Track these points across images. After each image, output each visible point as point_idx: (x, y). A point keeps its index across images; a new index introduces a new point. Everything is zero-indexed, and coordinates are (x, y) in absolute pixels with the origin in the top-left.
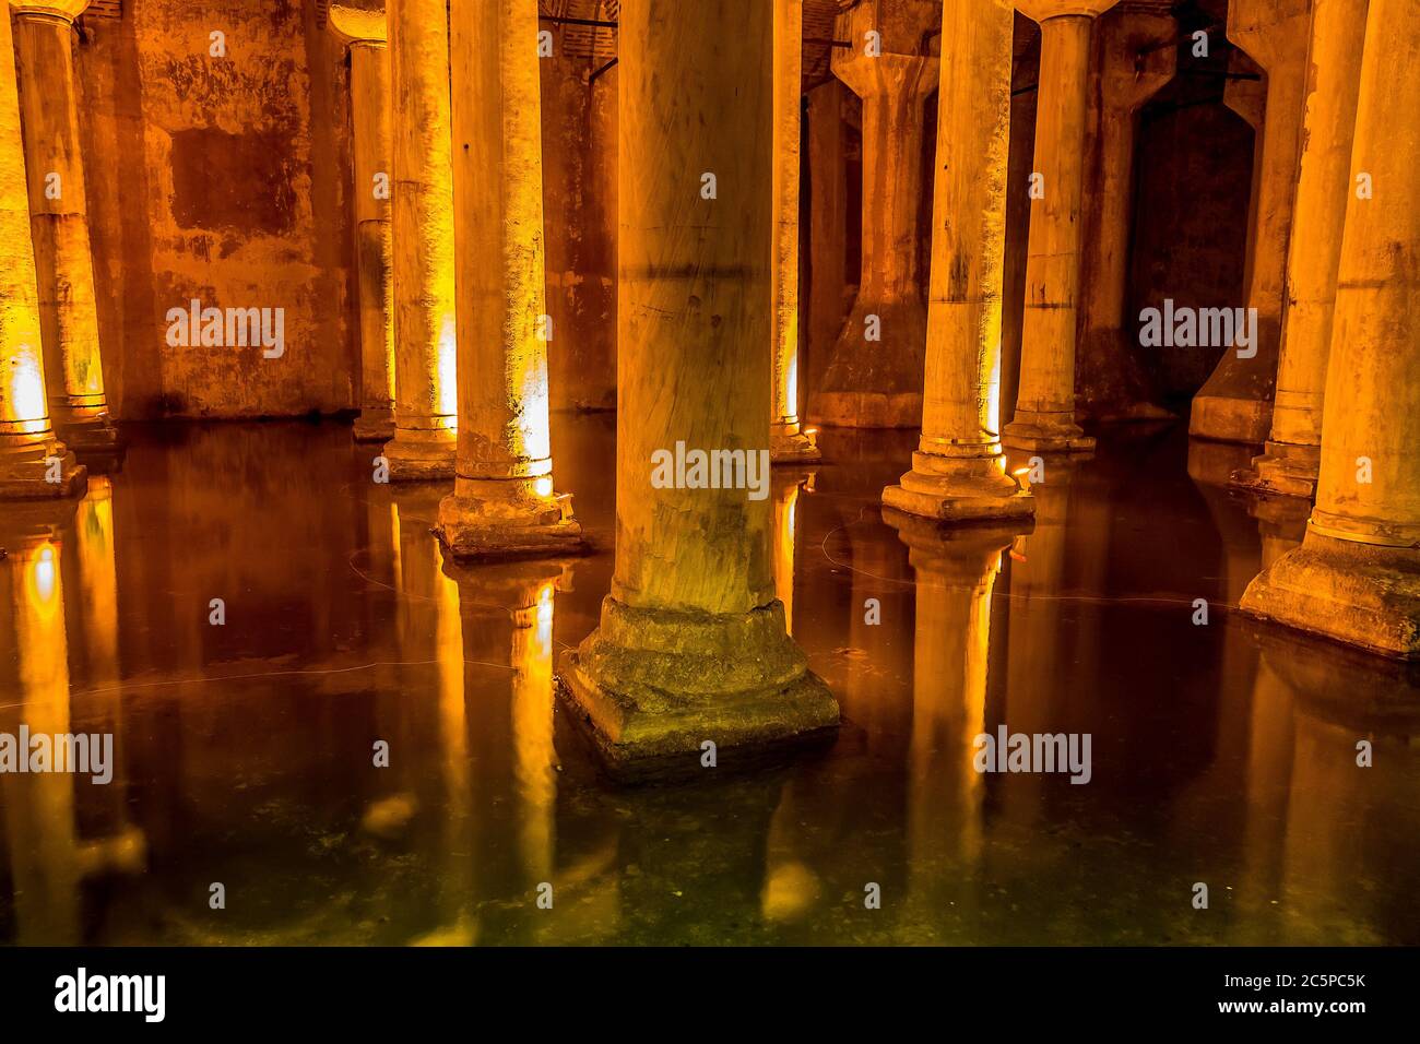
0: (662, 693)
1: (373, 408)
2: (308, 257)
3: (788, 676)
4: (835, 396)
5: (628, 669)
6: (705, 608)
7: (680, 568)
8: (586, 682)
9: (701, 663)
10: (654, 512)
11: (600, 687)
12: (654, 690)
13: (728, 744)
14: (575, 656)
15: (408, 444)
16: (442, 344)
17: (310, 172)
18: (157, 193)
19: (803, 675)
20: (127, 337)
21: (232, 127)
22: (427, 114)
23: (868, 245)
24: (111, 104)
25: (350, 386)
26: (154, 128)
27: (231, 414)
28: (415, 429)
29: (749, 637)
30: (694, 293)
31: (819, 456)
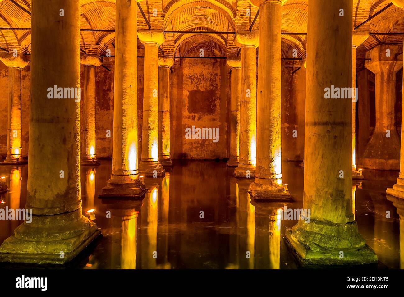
0: (318, 245)
1: (232, 158)
2: (218, 120)
3: (359, 245)
4: (367, 160)
5: (307, 237)
6: (332, 221)
7: (323, 208)
8: (294, 239)
9: (330, 238)
10: (315, 191)
11: (299, 241)
12: (316, 244)
13: (340, 264)
14: (291, 231)
15: (242, 168)
16: (252, 142)
17: (220, 99)
18: (185, 105)
19: (364, 246)
20: (176, 139)
21: (202, 90)
22: (250, 84)
23: (378, 115)
24: (176, 86)
25: (227, 152)
26: (185, 90)
27: (197, 158)
28: (244, 164)
29: (346, 231)
30: (328, 129)
31: (363, 177)
